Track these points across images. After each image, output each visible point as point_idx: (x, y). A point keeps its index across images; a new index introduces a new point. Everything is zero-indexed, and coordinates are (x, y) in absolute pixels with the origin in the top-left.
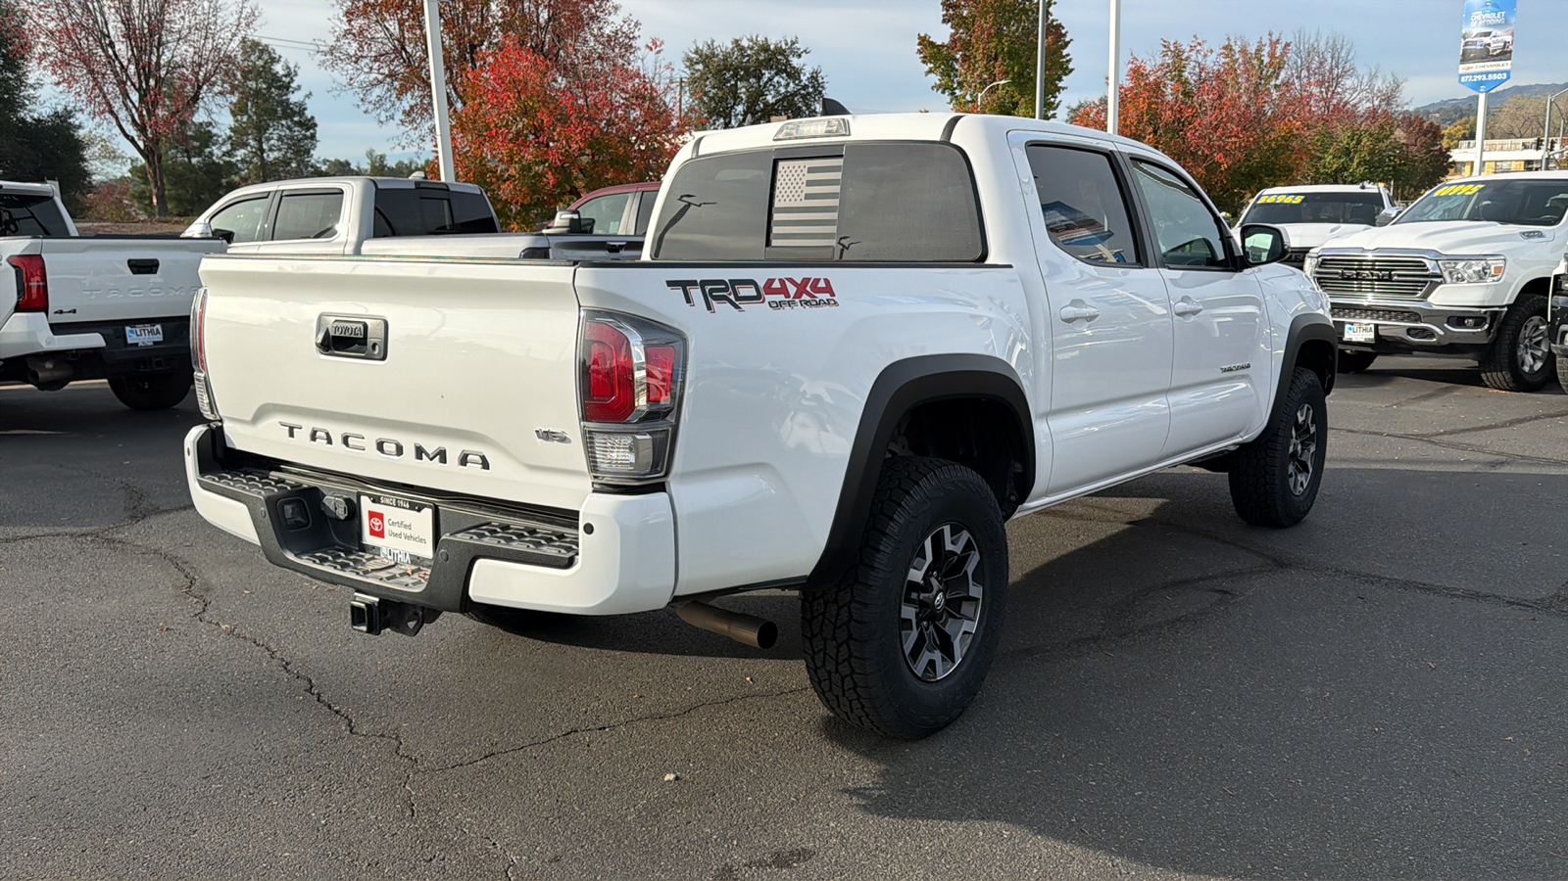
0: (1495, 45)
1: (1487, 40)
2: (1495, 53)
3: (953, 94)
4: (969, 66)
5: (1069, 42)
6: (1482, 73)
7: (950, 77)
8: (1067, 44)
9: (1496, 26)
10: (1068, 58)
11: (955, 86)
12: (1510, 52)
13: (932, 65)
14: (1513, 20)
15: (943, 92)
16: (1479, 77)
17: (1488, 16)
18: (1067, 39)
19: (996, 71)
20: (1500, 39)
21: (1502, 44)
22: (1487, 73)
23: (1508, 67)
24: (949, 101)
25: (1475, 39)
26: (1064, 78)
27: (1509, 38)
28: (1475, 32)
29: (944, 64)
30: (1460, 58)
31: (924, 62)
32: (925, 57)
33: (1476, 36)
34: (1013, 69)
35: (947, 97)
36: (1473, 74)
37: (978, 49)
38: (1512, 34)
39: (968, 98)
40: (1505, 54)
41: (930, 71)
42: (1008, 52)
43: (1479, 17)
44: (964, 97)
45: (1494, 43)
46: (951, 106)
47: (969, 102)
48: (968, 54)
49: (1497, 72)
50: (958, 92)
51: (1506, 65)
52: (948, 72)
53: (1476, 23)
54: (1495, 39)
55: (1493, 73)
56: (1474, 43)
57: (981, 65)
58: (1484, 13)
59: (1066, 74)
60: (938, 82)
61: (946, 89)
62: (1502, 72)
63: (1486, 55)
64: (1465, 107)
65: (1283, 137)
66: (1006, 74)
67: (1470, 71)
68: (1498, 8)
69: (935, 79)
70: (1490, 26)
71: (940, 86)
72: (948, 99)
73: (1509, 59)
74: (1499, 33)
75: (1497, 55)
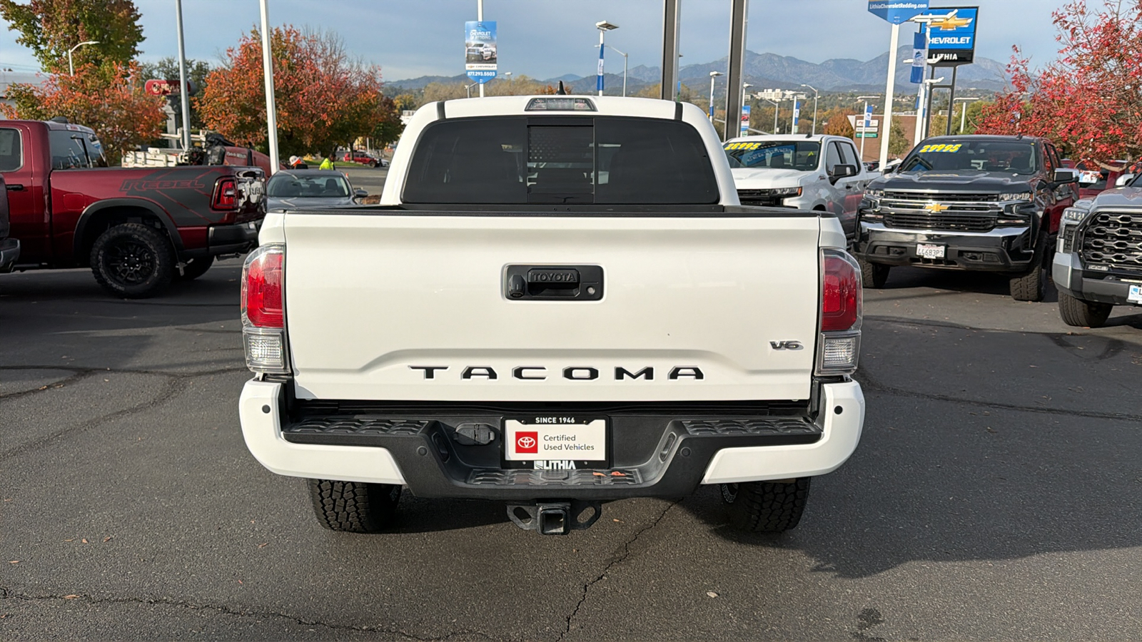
0: (487, 54)
1: (481, 49)
2: (487, 59)
3: (37, 48)
4: (52, 26)
5: (140, 16)
6: (480, 71)
7: (33, 33)
8: (138, 17)
9: (486, 40)
10: (140, 28)
11: (39, 41)
12: (495, 59)
13: (14, 22)
14: (495, 38)
15: (28, 46)
16: (479, 73)
17: (480, 33)
18: (138, 14)
19: (80, 33)
20: (489, 49)
21: (490, 53)
22: (483, 71)
23: (495, 68)
24: (34, 53)
25: (475, 48)
26: (138, 43)
27: (494, 50)
28: (474, 43)
29: (26, 23)
30: (466, 59)
31: (6, 19)
32: (6, 14)
33: (474, 46)
34: (95, 33)
35: (31, 50)
36: (475, 71)
37: (60, 13)
38: (496, 47)
39: (53, 52)
40: (492, 60)
41: (13, 27)
42: (89, 19)
43: (475, 34)
44: (49, 51)
45: (486, 51)
46: (37, 58)
47: (54, 56)
48: (50, 16)
49: (489, 71)
50: (42, 47)
51: (494, 67)
52: (30, 29)
53: (473, 37)
54: (486, 49)
55: (487, 71)
56: (474, 50)
57: (65, 26)
58: (478, 31)
59: (139, 41)
60: (22, 37)
61: (30, 43)
62: (492, 71)
63: (480, 59)
64: (397, 87)
65: (364, 105)
66: (89, 37)
67: (473, 69)
68: (485, 28)
69: (18, 33)
70: (482, 40)
71: (24, 40)
72: (34, 52)
73: (495, 63)
74: (488, 45)
75: (488, 60)
